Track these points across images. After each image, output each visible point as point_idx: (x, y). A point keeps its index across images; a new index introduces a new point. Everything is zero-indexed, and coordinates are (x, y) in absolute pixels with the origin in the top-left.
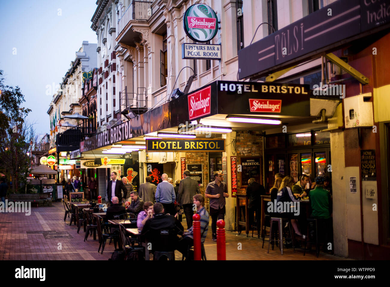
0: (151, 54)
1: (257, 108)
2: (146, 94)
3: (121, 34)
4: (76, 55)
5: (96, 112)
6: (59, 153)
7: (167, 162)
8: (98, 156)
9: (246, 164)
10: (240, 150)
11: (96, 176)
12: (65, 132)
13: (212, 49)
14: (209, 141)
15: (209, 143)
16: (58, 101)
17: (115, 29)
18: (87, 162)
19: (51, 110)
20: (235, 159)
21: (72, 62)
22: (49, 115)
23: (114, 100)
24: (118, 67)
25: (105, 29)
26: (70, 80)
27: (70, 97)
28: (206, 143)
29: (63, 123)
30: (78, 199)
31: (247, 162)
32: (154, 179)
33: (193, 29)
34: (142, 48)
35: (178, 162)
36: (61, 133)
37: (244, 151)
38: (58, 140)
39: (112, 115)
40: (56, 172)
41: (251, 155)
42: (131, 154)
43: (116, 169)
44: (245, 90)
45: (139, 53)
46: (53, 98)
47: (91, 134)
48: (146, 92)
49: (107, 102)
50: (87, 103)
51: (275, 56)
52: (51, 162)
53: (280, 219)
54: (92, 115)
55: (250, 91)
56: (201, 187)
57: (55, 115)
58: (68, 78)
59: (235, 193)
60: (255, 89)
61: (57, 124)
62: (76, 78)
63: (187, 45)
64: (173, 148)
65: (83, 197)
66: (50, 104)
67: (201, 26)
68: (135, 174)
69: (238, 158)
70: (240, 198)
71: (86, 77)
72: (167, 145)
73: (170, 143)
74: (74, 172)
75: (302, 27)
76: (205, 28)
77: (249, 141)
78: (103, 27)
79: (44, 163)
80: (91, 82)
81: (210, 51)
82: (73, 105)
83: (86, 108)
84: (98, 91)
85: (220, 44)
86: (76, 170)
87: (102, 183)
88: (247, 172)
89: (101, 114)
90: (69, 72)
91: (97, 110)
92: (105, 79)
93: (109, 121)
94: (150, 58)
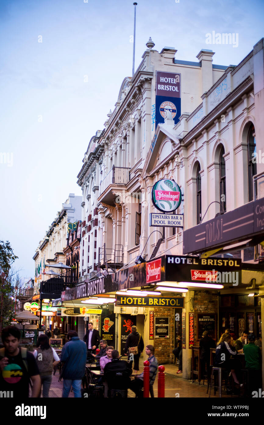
0: (128, 215)
1: (197, 277)
2: (122, 251)
3: (102, 195)
4: (63, 207)
5: (79, 263)
6: (42, 300)
7: (138, 315)
8: (77, 305)
9: (202, 320)
10: (198, 307)
11: (75, 324)
12: (48, 281)
13: (176, 218)
14: (171, 299)
15: (170, 300)
16: (44, 248)
17: (98, 187)
18: (68, 310)
19: (37, 256)
20: (193, 315)
21: (59, 213)
22: (34, 261)
23: (95, 253)
24: (99, 223)
25: (90, 186)
26: (56, 229)
27: (55, 245)
28: (168, 300)
29: (47, 271)
30: (57, 344)
31: (204, 318)
32: (128, 329)
33: (159, 201)
34: (120, 208)
35: (147, 315)
36: (45, 281)
37: (201, 308)
38: (41, 288)
39: (93, 267)
40: (39, 318)
41: (207, 312)
42: (108, 305)
43: (95, 318)
44: (188, 263)
45: (118, 212)
46: (40, 245)
47: (73, 283)
48: (122, 248)
49: (89, 254)
50: (71, 252)
51: (205, 240)
52: (34, 308)
53: (220, 369)
54: (75, 265)
55: (192, 263)
56: (168, 339)
57: (40, 263)
58: (54, 227)
59: (192, 345)
60: (196, 262)
61: (41, 272)
62: (62, 228)
63: (154, 214)
64: (139, 303)
65: (62, 344)
66: (36, 250)
67: (166, 198)
68: (111, 323)
69: (195, 314)
70: (195, 349)
71: (71, 228)
72: (134, 300)
73: (136, 300)
74: (56, 319)
75: (222, 222)
76: (170, 200)
77: (206, 300)
78: (88, 184)
79: (27, 309)
80: (75, 233)
81: (174, 220)
82: (58, 254)
83: (69, 257)
84: (81, 242)
85: (183, 214)
86: (57, 317)
87: (81, 331)
88: (203, 327)
89: (83, 265)
90: (55, 221)
91: (79, 260)
92: (88, 232)
93: (90, 272)
94: (127, 219)
